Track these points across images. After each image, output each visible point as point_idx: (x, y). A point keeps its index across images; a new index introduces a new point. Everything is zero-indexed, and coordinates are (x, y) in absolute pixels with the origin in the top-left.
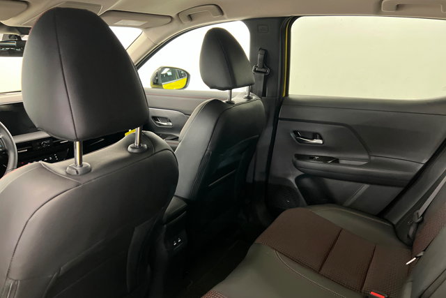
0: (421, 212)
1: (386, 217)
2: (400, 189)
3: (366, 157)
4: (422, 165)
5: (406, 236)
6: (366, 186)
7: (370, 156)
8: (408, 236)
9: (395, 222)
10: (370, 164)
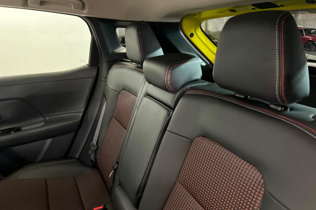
0: (94, 142)
1: (69, 156)
2: (73, 134)
3: (42, 119)
4: (82, 113)
5: (90, 161)
6: (49, 141)
7: (44, 117)
8: (91, 161)
9: (77, 156)
10: (47, 123)
